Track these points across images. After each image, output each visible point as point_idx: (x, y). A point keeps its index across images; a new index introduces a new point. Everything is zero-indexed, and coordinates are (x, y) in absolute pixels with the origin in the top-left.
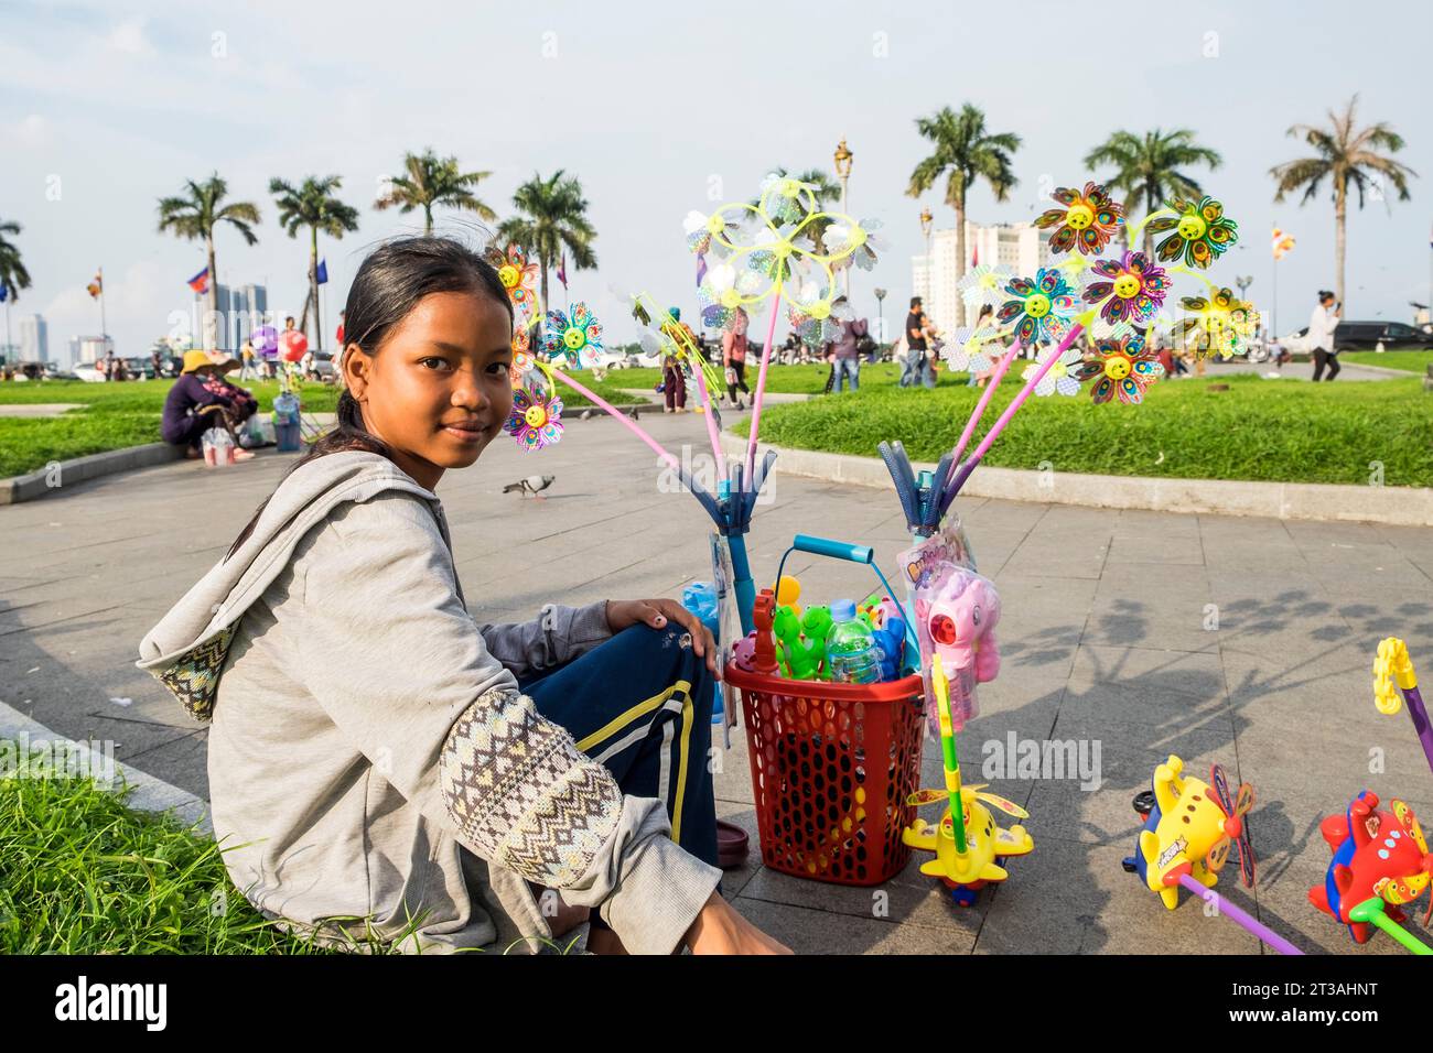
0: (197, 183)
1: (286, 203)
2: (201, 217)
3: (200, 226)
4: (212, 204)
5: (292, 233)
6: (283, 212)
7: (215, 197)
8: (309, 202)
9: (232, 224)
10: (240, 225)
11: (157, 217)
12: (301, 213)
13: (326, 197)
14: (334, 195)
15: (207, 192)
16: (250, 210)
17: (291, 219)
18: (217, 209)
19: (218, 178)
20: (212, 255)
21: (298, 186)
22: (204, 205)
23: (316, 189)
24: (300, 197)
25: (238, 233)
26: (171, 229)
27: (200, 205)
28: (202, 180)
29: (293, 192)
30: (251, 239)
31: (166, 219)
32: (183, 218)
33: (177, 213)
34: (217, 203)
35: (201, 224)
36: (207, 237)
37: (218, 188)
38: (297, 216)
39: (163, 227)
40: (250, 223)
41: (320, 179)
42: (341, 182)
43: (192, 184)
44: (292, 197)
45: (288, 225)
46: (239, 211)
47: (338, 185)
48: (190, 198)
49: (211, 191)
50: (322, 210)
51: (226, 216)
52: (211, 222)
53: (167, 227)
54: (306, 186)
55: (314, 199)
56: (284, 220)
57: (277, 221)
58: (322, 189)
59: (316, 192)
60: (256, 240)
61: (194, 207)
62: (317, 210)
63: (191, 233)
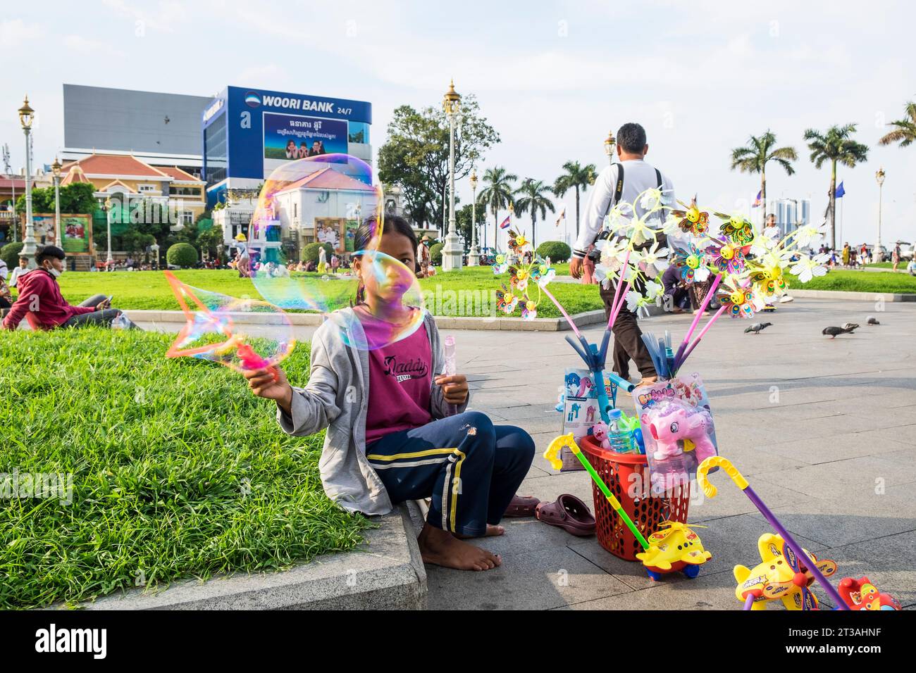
0: (756, 137)
1: (815, 145)
2: (758, 159)
3: (757, 164)
4: (766, 150)
5: (819, 165)
6: (812, 152)
7: (768, 145)
8: (831, 144)
9: (778, 162)
10: (783, 162)
11: (731, 161)
12: (825, 152)
13: (844, 139)
14: (852, 137)
15: (763, 142)
16: (790, 152)
17: (819, 156)
18: (769, 152)
19: (770, 133)
20: (764, 183)
21: (824, 134)
22: (760, 151)
23: (837, 134)
24: (825, 141)
25: (782, 168)
26: (739, 167)
27: (757, 151)
28: (760, 135)
29: (821, 137)
30: (790, 171)
31: (736, 161)
32: (746, 160)
33: (742, 157)
34: (769, 149)
35: (757, 163)
36: (761, 171)
37: (770, 140)
38: (823, 154)
39: (734, 167)
40: (790, 161)
41: (840, 128)
42: (855, 127)
43: (753, 138)
44: (820, 141)
45: (816, 160)
46: (783, 153)
47: (854, 130)
48: (750, 146)
49: (765, 141)
50: (840, 149)
51: (774, 157)
52: (764, 162)
53: (737, 166)
54: (830, 133)
55: (835, 142)
56: (813, 157)
57: (809, 158)
58: (840, 135)
59: (837, 136)
60: (794, 172)
61: (754, 153)
62: (837, 149)
63: (751, 170)
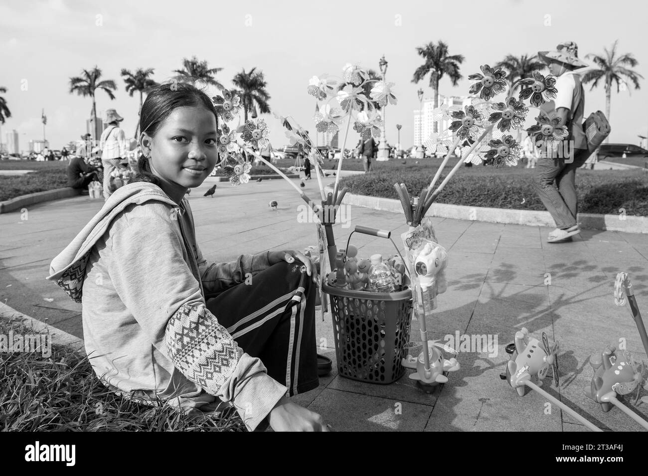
0: (88, 71)
1: (128, 81)
2: (90, 86)
3: (89, 90)
4: (95, 81)
5: (131, 94)
6: (127, 85)
7: (96, 77)
8: (139, 80)
9: (104, 90)
10: (107, 90)
11: (69, 86)
12: (135, 85)
13: (147, 78)
14: (151, 77)
15: (92, 75)
16: (112, 84)
17: (131, 88)
18: (97, 83)
19: (97, 68)
20: (94, 104)
21: (134, 73)
22: (91, 81)
23: (142, 75)
24: (135, 78)
25: (106, 94)
26: (76, 92)
27: (89, 80)
28: (90, 70)
29: (132, 75)
30: (112, 97)
31: (74, 87)
32: (81, 87)
33: (78, 84)
34: (97, 80)
36: (92, 96)
37: (97, 74)
39: (72, 91)
40: (112, 90)
41: (144, 70)
42: (154, 71)
43: (85, 71)
44: (131, 78)
45: (129, 91)
46: (107, 84)
47: (152, 73)
48: (83, 77)
49: (94, 74)
50: (145, 84)
51: (101, 86)
52: (94, 89)
53: (74, 91)
54: (138, 73)
55: (141, 79)
56: (127, 88)
58: (145, 75)
60: (114, 97)
61: (86, 82)
62: (142, 84)
63: (85, 94)
